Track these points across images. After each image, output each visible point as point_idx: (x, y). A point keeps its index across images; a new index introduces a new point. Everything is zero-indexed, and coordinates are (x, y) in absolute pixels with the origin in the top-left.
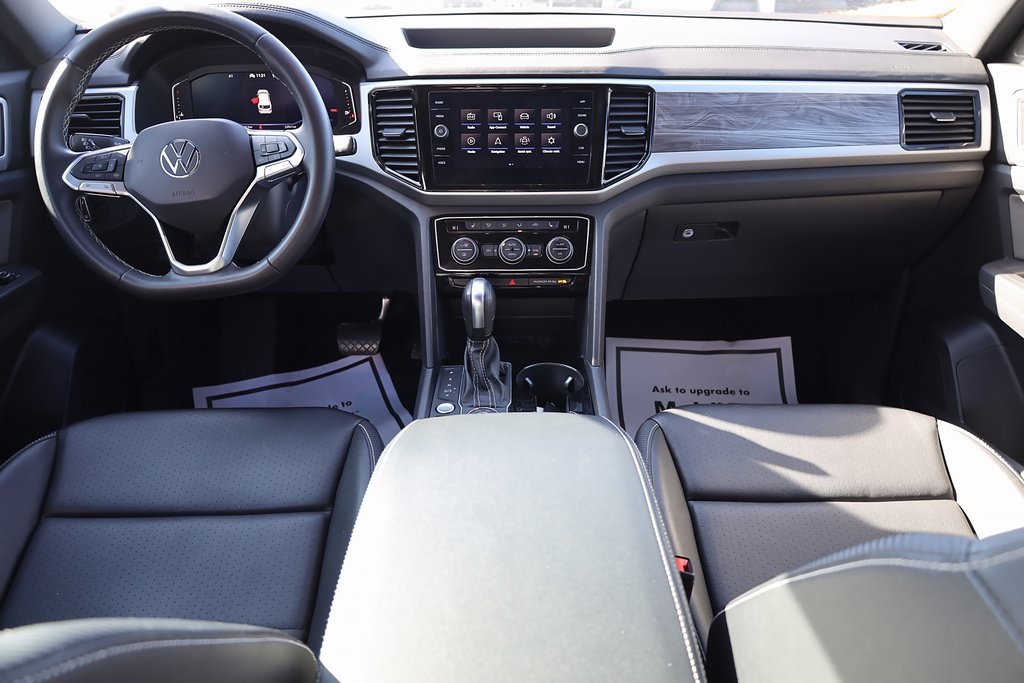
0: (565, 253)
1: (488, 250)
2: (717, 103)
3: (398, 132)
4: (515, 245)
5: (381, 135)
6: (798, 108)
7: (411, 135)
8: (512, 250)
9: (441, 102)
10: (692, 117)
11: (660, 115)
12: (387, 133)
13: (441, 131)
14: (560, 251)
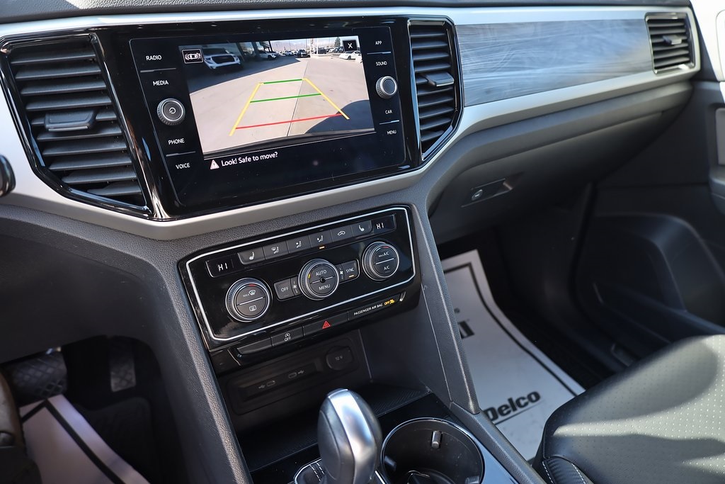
0: (392, 265)
1: (285, 289)
2: (517, 36)
3: (80, 122)
4: (324, 272)
5: (42, 129)
6: (583, 38)
7: (108, 124)
8: (323, 281)
9: (158, 57)
10: (497, 56)
11: (466, 56)
12: (55, 124)
13: (172, 111)
14: (385, 264)
